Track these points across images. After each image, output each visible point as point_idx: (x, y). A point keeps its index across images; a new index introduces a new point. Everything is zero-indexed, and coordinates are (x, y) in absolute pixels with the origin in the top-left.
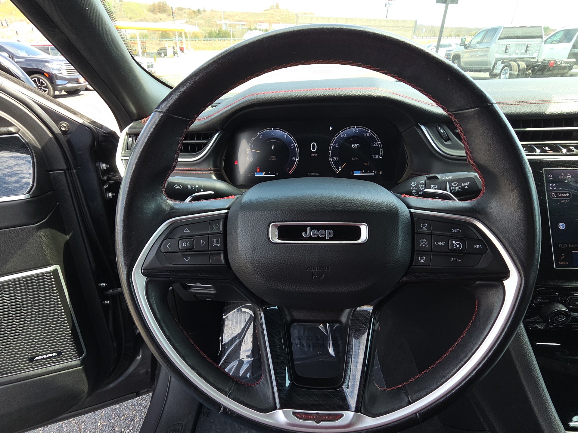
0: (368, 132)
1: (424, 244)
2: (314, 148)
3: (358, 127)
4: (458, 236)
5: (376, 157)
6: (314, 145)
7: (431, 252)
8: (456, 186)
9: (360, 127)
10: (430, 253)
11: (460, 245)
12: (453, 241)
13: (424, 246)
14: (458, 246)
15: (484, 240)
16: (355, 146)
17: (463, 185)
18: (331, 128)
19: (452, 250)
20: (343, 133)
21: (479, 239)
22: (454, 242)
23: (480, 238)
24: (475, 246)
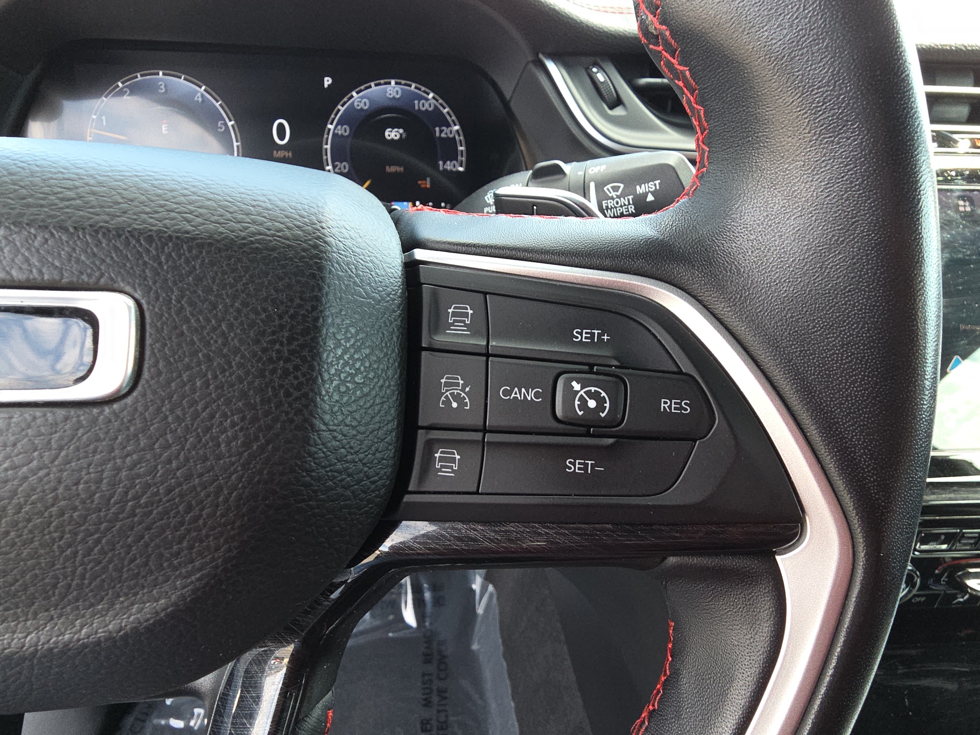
0: (427, 100)
1: (457, 398)
2: (282, 136)
3: (400, 84)
4: (591, 361)
5: (449, 166)
6: (281, 126)
7: (485, 430)
8: (618, 197)
9: (406, 85)
10: (478, 436)
11: (600, 401)
12: (574, 384)
13: (455, 405)
14: (592, 404)
15: (703, 377)
16: (392, 134)
17: (640, 190)
18: (328, 81)
19: (570, 424)
20: (362, 98)
21: (680, 372)
22: (576, 386)
23: (686, 366)
24: (664, 405)
